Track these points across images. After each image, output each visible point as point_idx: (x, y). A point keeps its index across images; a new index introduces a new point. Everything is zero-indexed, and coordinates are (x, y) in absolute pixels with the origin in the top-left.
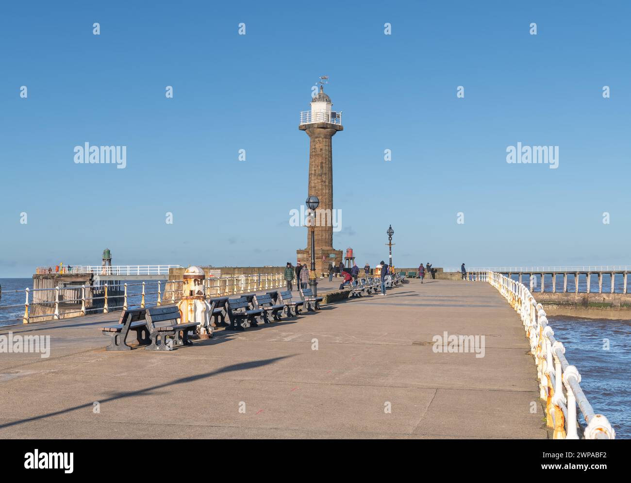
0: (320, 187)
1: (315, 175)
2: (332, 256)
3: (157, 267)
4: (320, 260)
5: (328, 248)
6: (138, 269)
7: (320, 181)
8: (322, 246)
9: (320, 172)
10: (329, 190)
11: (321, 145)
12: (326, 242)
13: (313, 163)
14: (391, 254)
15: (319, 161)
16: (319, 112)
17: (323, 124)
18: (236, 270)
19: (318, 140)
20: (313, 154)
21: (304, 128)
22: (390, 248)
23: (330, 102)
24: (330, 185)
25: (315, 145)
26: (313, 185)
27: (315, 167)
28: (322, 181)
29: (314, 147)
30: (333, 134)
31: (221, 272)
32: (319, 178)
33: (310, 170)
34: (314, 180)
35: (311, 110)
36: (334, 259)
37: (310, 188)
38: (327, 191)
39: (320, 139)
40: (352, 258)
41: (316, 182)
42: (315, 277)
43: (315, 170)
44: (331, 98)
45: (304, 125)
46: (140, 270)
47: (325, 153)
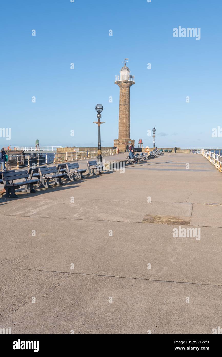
0: (124, 111)
1: (122, 105)
2: (130, 142)
3: (52, 147)
4: (124, 144)
5: (128, 139)
6: (52, 148)
7: (124, 108)
8: (125, 138)
9: (124, 104)
10: (128, 112)
11: (125, 91)
12: (127, 136)
13: (121, 100)
14: (154, 141)
15: (124, 98)
16: (124, 76)
17: (126, 81)
18: (86, 148)
19: (124, 89)
20: (121, 95)
21: (117, 83)
22: (154, 138)
23: (129, 70)
24: (129, 109)
25: (122, 91)
26: (121, 110)
27: (122, 101)
28: (125, 108)
29: (121, 92)
30: (130, 86)
31: (79, 149)
32: (124, 106)
33: (120, 103)
34: (122, 107)
35: (120, 74)
36: (131, 144)
37: (120, 111)
38: (128, 113)
39: (124, 88)
40: (142, 144)
41: (122, 108)
42: (100, 154)
43: (122, 103)
44: (129, 69)
45: (117, 82)
46: (53, 149)
47: (127, 95)
